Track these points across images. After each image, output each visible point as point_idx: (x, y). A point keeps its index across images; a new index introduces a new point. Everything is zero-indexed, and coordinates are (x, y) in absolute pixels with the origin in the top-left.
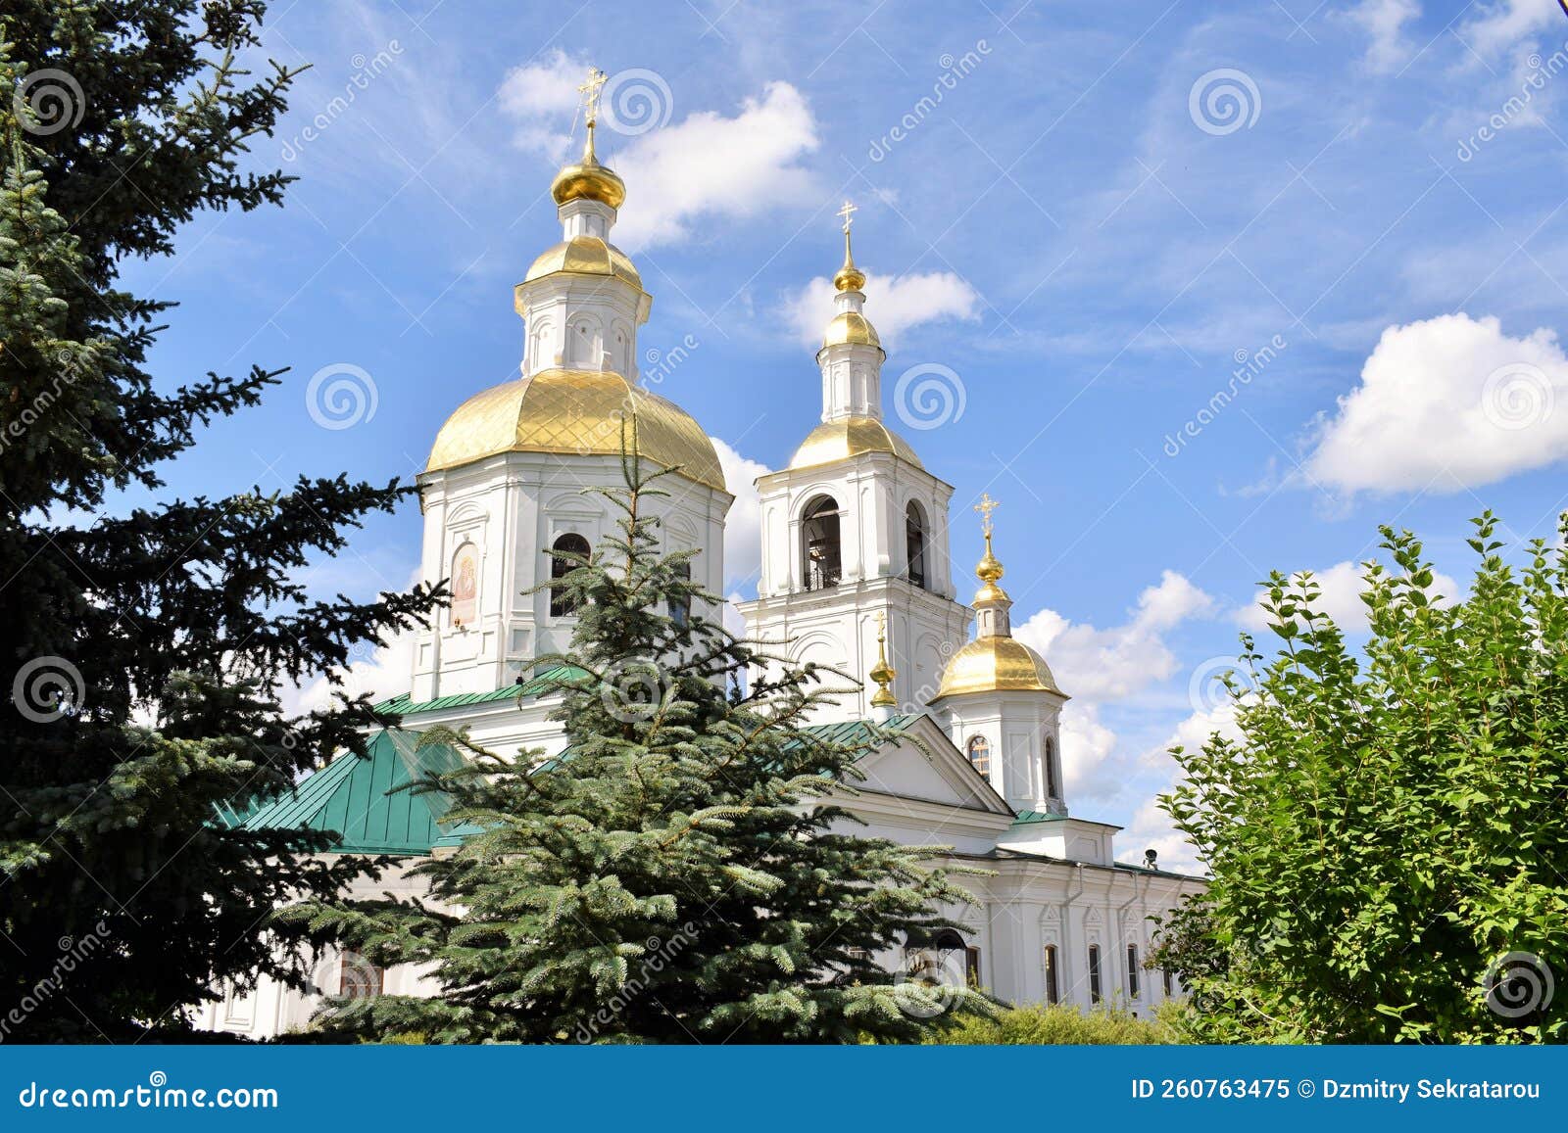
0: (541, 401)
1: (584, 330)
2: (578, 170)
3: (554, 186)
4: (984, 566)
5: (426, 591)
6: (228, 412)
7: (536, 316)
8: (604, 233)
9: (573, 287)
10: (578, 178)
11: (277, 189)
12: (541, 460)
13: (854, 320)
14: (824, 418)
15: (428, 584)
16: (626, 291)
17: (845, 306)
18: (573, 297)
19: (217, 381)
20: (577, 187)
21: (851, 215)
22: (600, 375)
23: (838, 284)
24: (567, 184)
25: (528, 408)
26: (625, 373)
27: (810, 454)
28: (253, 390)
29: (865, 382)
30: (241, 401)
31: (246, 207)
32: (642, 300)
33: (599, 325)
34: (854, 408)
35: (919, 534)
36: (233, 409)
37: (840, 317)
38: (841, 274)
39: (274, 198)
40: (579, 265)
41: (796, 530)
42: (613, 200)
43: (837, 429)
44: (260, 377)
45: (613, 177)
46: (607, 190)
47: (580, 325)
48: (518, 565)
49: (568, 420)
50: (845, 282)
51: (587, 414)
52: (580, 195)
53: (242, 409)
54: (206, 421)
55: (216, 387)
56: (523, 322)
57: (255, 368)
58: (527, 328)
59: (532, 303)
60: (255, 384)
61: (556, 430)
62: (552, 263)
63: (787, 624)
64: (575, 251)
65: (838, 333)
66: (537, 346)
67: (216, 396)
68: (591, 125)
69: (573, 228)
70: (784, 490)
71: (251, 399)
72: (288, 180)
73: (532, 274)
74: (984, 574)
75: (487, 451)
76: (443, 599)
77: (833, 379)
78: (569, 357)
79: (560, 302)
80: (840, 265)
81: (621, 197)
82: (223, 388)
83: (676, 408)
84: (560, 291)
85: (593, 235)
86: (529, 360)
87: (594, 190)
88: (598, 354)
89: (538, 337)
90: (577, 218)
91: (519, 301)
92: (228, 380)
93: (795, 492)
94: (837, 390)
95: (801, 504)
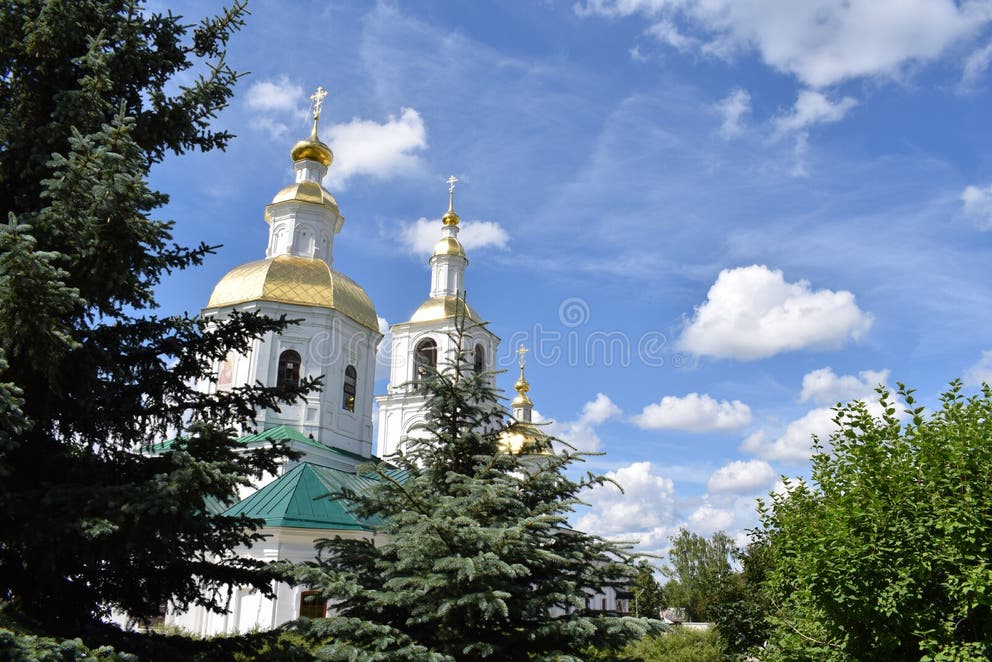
0: (278, 272)
1: (304, 234)
2: (308, 143)
3: (292, 151)
4: (519, 384)
5: (309, 381)
6: (183, 267)
7: (277, 224)
8: (319, 180)
9: (299, 209)
10: (307, 148)
11: (224, 141)
12: (276, 306)
13: (452, 242)
14: (432, 295)
15: (311, 377)
16: (330, 215)
17: (447, 233)
18: (299, 215)
19: (179, 249)
20: (306, 153)
21: (455, 183)
22: (312, 260)
23: (444, 221)
24: (301, 150)
25: (271, 276)
26: (326, 260)
27: (423, 314)
28: (199, 256)
29: (456, 277)
30: (191, 262)
31: (203, 149)
32: (339, 221)
33: (313, 232)
34: (449, 290)
35: (480, 364)
36: (186, 266)
37: (444, 239)
38: (447, 215)
39: (220, 145)
40: (304, 197)
41: (412, 357)
42: (326, 162)
43: (439, 301)
44: (205, 249)
45: (328, 149)
46: (323, 156)
47: (302, 231)
48: (259, 366)
49: (293, 284)
50: (448, 220)
51: (304, 282)
52: (308, 157)
53: (191, 267)
54: (169, 272)
55: (178, 253)
56: (269, 227)
57: (202, 243)
58: (271, 230)
59: (275, 216)
60: (201, 252)
61: (286, 289)
62: (288, 195)
63: (403, 409)
64: (302, 189)
65: (443, 248)
66: (277, 241)
67: (176, 257)
68: (316, 119)
69: (302, 176)
70: (407, 334)
71: (197, 261)
72: (230, 137)
73: (277, 199)
74: (519, 388)
75: (244, 299)
76: (318, 386)
77: (438, 274)
78: (295, 249)
79: (292, 217)
80: (446, 211)
81: (331, 161)
82: (182, 253)
83: (354, 283)
84: (292, 211)
85: (313, 181)
86: (271, 249)
87: (315, 155)
88: (312, 249)
89: (277, 235)
90: (305, 170)
91: (267, 214)
92: (185, 249)
93: (413, 335)
94: (440, 280)
95: (416, 342)
